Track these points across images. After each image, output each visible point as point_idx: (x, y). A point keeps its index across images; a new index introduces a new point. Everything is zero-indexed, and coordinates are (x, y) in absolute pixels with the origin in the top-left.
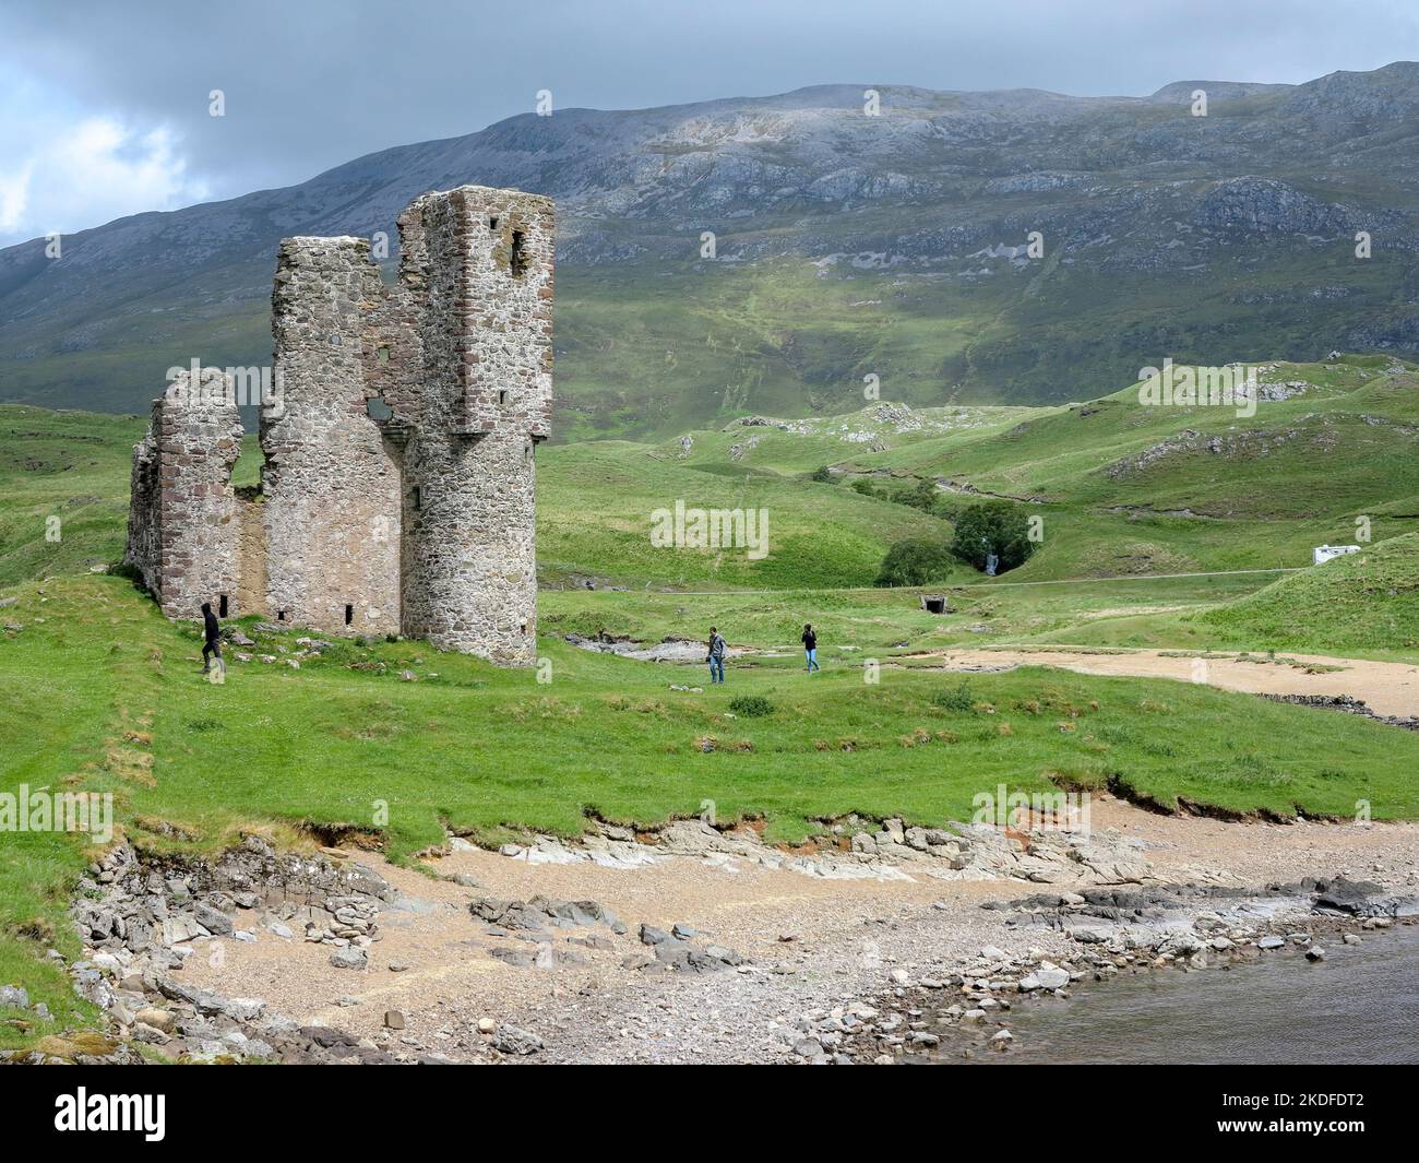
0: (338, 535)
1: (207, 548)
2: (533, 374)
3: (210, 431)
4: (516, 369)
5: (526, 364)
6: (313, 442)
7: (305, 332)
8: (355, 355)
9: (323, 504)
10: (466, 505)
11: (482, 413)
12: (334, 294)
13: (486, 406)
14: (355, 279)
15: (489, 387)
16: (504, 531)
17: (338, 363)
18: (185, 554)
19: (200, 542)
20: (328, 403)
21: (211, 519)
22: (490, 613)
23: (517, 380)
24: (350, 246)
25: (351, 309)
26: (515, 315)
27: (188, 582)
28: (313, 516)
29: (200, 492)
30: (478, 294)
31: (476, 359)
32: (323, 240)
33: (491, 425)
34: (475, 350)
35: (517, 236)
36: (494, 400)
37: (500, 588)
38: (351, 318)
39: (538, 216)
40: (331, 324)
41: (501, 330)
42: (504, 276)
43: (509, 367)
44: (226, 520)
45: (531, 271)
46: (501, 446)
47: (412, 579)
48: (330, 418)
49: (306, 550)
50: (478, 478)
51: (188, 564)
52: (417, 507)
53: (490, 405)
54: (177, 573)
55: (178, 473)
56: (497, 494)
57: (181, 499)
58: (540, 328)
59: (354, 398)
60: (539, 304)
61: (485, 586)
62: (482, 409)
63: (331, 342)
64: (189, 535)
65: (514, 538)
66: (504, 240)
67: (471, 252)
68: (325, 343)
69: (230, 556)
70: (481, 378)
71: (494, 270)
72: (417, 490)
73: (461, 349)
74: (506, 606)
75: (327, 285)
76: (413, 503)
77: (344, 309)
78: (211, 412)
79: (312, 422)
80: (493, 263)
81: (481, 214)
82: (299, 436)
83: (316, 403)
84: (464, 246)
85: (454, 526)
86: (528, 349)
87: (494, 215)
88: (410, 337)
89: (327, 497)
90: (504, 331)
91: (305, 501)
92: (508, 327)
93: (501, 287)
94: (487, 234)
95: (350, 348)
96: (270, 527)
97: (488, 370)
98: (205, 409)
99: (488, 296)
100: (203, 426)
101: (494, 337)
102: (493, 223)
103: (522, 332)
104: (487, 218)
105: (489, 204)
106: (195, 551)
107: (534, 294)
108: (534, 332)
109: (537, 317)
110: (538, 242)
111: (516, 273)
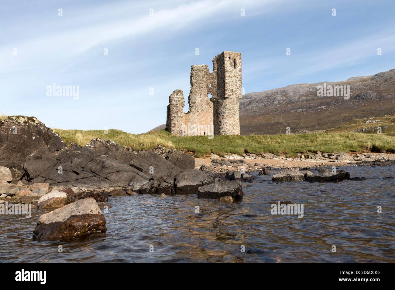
0: (203, 119)
1: (179, 122)
2: (239, 86)
3: (179, 101)
4: (235, 85)
5: (237, 84)
6: (198, 102)
7: (196, 82)
8: (205, 86)
9: (200, 114)
10: (226, 111)
11: (228, 93)
12: (201, 75)
14: (205, 72)
15: (230, 88)
16: (233, 116)
17: (202, 88)
18: (175, 123)
19: (177, 121)
20: (200, 95)
21: (180, 117)
22: (231, 131)
23: (235, 87)
24: (204, 66)
25: (204, 78)
26: (234, 75)
27: (175, 128)
28: (198, 116)
29: (177, 112)
30: (227, 71)
31: (227, 83)
32: (199, 65)
33: (230, 96)
34: (227, 81)
35: (234, 60)
36: (230, 91)
37: (232, 126)
38: (204, 79)
39: (238, 56)
40: (201, 80)
41: (232, 78)
42: (232, 68)
43: (233, 85)
44: (182, 117)
45: (237, 67)
46: (232, 99)
47: (216, 127)
48: (201, 98)
49: (197, 122)
50: (228, 106)
51: (175, 125)
52: (217, 113)
54: (173, 127)
55: (173, 109)
56: (232, 109)
57: (174, 113)
58: (240, 77)
59: (205, 94)
60: (239, 73)
61: (230, 126)
63: (201, 84)
64: (175, 120)
65: (235, 117)
66: (232, 61)
67: (225, 63)
68: (200, 84)
70: (228, 87)
71: (230, 67)
72: (217, 110)
73: (224, 81)
74: (234, 130)
75: (200, 73)
76: (216, 112)
77: (203, 77)
78: (179, 97)
79: (197, 98)
80: (230, 65)
81: (227, 56)
82: (195, 101)
83: (198, 95)
84: (224, 62)
85: (224, 115)
86: (237, 81)
88: (215, 81)
89: (201, 112)
91: (196, 113)
92: (233, 77)
93: (231, 70)
94: (229, 60)
95: (204, 84)
96: (190, 118)
97: (229, 85)
98: (178, 97)
99: (229, 71)
100: (178, 100)
101: (230, 79)
102: (230, 58)
103: (236, 78)
104: (229, 57)
105: (229, 54)
106: (177, 123)
107: (238, 71)
108: (238, 78)
109: (238, 75)
110: (238, 61)
111: (235, 67)
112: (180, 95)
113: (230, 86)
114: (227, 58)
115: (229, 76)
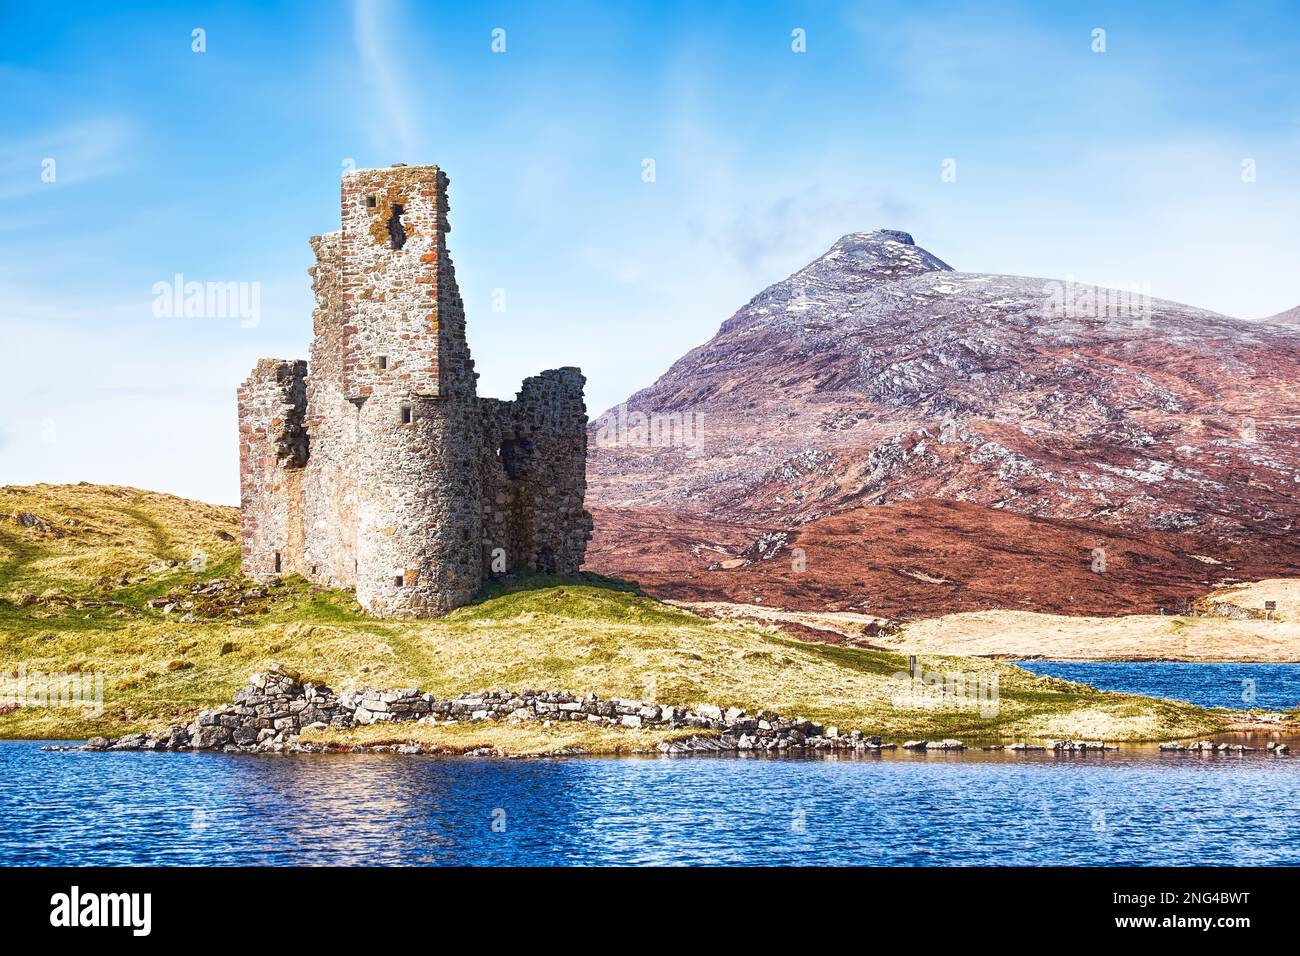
1: (266, 512)
2: (417, 337)
3: (267, 412)
4: (397, 334)
5: (409, 328)
6: (332, 414)
9: (338, 470)
11: (362, 379)
13: (363, 372)
15: (368, 354)
16: (379, 488)
18: (253, 518)
19: (262, 507)
21: (269, 487)
23: (400, 344)
26: (396, 284)
27: (256, 543)
28: (332, 480)
29: (262, 464)
30: (355, 270)
31: (355, 330)
33: (370, 390)
34: (354, 321)
35: (396, 209)
36: (373, 366)
39: (418, 186)
41: (382, 299)
42: (383, 250)
43: (390, 333)
45: (413, 239)
46: (378, 408)
51: (255, 526)
53: (368, 371)
54: (250, 535)
55: (249, 449)
57: (251, 471)
58: (424, 291)
60: (422, 270)
62: (360, 375)
64: (255, 501)
65: (388, 493)
66: (383, 215)
67: (347, 233)
68: (338, 324)
69: (280, 518)
70: (359, 347)
71: (372, 245)
74: (380, 558)
75: (338, 273)
78: (267, 395)
79: (330, 397)
80: (371, 240)
81: (357, 195)
82: (322, 411)
83: (333, 380)
86: (410, 314)
87: (371, 194)
90: (383, 301)
91: (327, 468)
92: (389, 296)
93: (380, 259)
94: (364, 212)
96: (305, 492)
97: (368, 338)
98: (263, 393)
99: (367, 270)
100: (262, 407)
101: (371, 307)
102: (372, 201)
103: (405, 298)
104: (364, 198)
105: (366, 184)
106: (260, 515)
107: (416, 261)
108: (416, 296)
109: (420, 282)
110: (419, 211)
111: (398, 244)
112: (270, 384)
113: (370, 343)
114: (359, 207)
115: (367, 295)
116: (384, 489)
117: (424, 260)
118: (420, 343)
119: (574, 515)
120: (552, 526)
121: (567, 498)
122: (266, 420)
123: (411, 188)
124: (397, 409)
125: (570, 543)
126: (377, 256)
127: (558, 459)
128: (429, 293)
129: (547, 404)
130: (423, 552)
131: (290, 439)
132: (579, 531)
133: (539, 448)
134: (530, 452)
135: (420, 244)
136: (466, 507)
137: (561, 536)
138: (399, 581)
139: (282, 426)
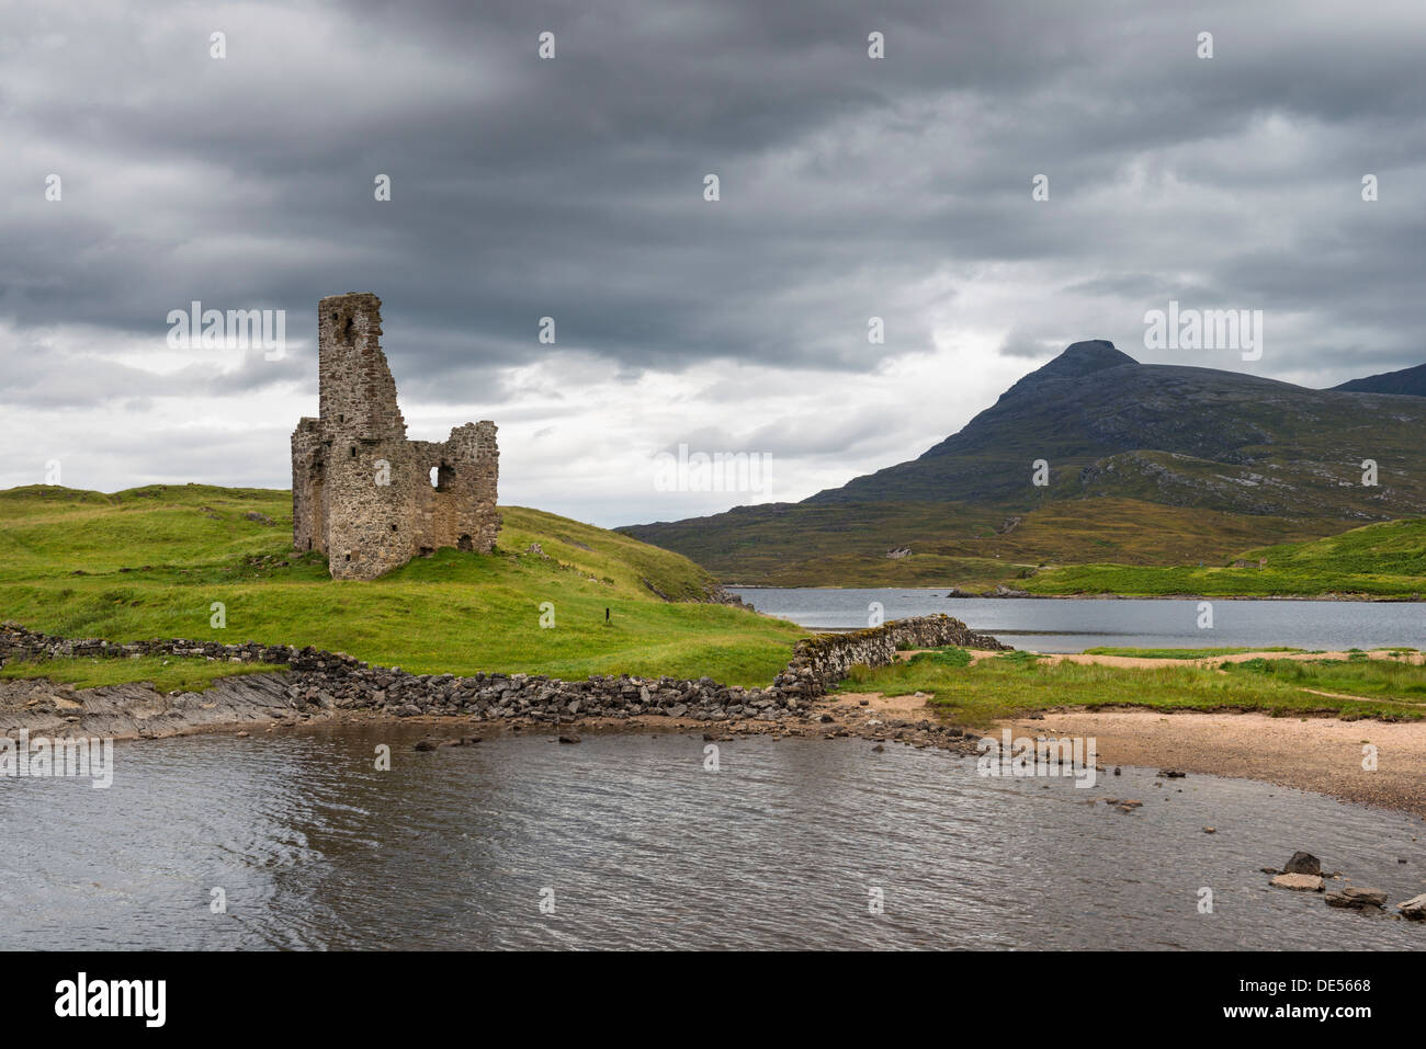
4: (349, 401)
5: (356, 397)
13: (330, 425)
26: (348, 369)
30: (326, 361)
35: (349, 321)
36: (336, 421)
39: (360, 306)
41: (341, 378)
42: (342, 347)
43: (345, 400)
45: (357, 340)
60: (362, 360)
66: (341, 325)
69: (311, 517)
71: (336, 344)
74: (338, 543)
78: (305, 440)
80: (335, 340)
81: (328, 313)
87: (335, 312)
90: (341, 380)
92: (345, 376)
93: (339, 353)
94: (331, 324)
100: (303, 448)
102: (336, 316)
104: (332, 314)
105: (332, 306)
107: (359, 354)
108: (359, 377)
109: (361, 367)
110: (361, 321)
111: (351, 343)
112: (306, 433)
113: (334, 406)
114: (328, 320)
115: (333, 376)
116: (340, 498)
117: (364, 353)
118: (361, 406)
119: (488, 515)
120: (470, 522)
121: (482, 504)
122: (305, 456)
123: (356, 308)
124: (347, 448)
125: (484, 532)
126: (339, 351)
127: (475, 479)
128: (366, 374)
129: (467, 444)
130: (363, 540)
131: (317, 468)
132: (492, 525)
133: (460, 472)
134: (454, 474)
135: (362, 344)
136: (394, 510)
137: (478, 528)
138: (348, 557)
139: (312, 460)
